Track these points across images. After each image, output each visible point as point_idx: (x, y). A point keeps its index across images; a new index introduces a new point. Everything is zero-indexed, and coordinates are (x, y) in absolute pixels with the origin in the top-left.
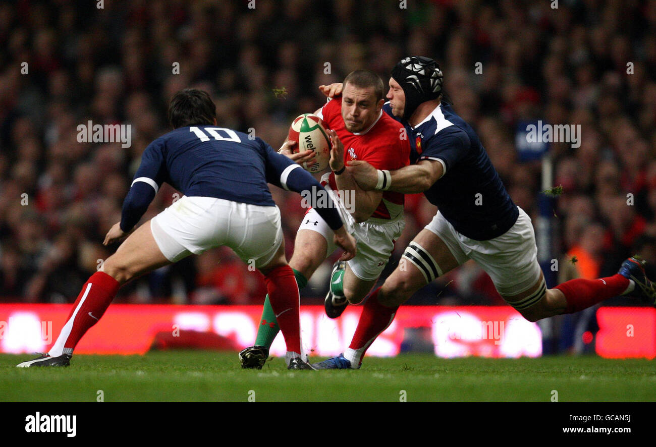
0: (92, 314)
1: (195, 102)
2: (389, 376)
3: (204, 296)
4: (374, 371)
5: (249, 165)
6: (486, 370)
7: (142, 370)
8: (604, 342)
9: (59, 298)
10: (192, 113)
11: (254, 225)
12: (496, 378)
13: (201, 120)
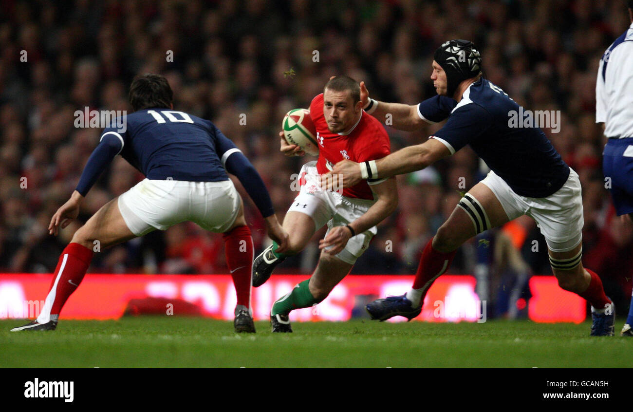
0: (72, 281)
1: (155, 88)
2: (341, 339)
3: (172, 266)
4: (327, 335)
5: (202, 144)
6: (428, 333)
7: (117, 333)
8: (536, 308)
9: (41, 269)
10: (151, 97)
11: (213, 200)
12: (439, 341)
13: (158, 103)
